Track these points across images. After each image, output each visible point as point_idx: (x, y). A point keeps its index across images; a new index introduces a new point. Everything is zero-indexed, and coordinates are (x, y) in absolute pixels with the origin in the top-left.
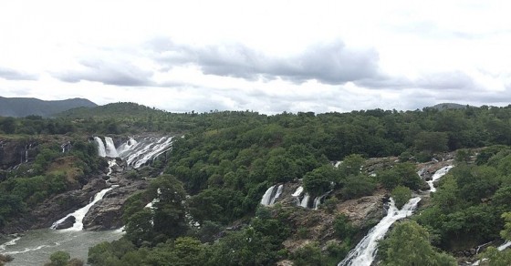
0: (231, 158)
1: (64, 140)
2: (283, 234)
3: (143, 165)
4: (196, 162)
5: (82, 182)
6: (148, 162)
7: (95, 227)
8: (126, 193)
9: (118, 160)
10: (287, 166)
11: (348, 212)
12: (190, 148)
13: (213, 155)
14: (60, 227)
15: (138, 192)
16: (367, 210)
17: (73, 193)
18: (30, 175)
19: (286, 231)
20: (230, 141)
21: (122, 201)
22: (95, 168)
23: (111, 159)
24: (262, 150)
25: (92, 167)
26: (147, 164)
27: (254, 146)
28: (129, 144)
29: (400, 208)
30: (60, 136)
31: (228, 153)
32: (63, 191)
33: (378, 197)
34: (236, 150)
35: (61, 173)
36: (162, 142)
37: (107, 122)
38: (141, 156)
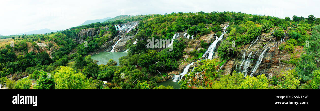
0: (159, 26)
1: (106, 27)
2: (184, 47)
3: (130, 31)
4: (147, 28)
5: (112, 38)
6: (132, 30)
7: (118, 51)
8: (126, 40)
9: (122, 31)
10: (180, 27)
11: (204, 39)
12: (144, 24)
13: (152, 26)
14: (108, 51)
15: (130, 39)
16: (210, 38)
17: (110, 41)
18: (99, 37)
19: (185, 46)
20: (157, 21)
21: (125, 43)
22: (116, 34)
23: (120, 31)
24: (169, 23)
25: (115, 34)
26: (131, 31)
27: (166, 22)
28: (124, 26)
29: (219, 37)
30: (105, 26)
31: (158, 25)
32: (108, 41)
33: (212, 34)
34: (160, 24)
35: (107, 36)
36: (135, 24)
37: (117, 21)
38: (129, 29)
